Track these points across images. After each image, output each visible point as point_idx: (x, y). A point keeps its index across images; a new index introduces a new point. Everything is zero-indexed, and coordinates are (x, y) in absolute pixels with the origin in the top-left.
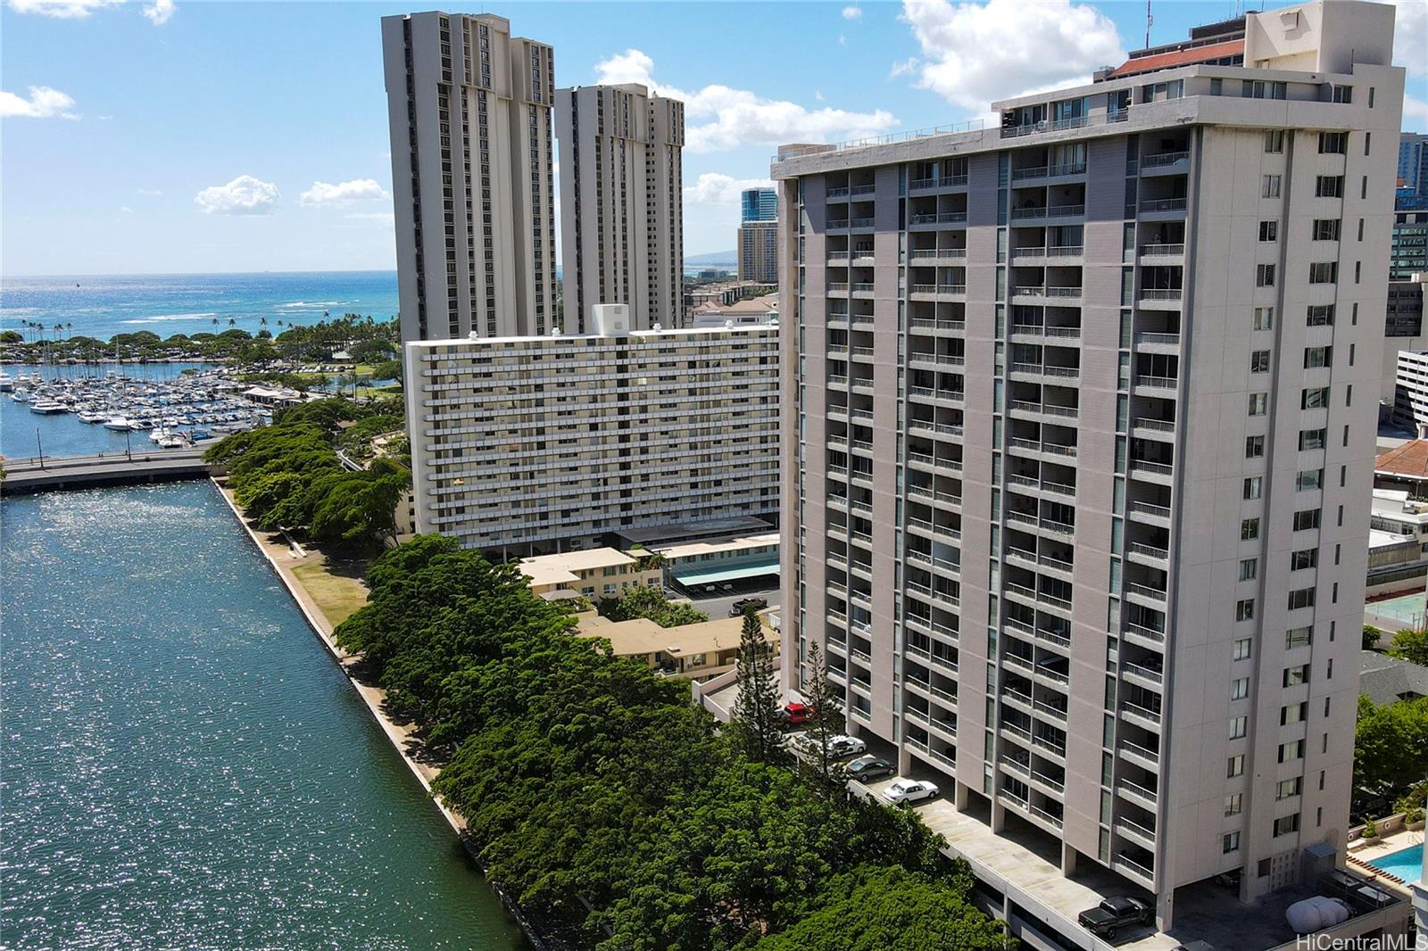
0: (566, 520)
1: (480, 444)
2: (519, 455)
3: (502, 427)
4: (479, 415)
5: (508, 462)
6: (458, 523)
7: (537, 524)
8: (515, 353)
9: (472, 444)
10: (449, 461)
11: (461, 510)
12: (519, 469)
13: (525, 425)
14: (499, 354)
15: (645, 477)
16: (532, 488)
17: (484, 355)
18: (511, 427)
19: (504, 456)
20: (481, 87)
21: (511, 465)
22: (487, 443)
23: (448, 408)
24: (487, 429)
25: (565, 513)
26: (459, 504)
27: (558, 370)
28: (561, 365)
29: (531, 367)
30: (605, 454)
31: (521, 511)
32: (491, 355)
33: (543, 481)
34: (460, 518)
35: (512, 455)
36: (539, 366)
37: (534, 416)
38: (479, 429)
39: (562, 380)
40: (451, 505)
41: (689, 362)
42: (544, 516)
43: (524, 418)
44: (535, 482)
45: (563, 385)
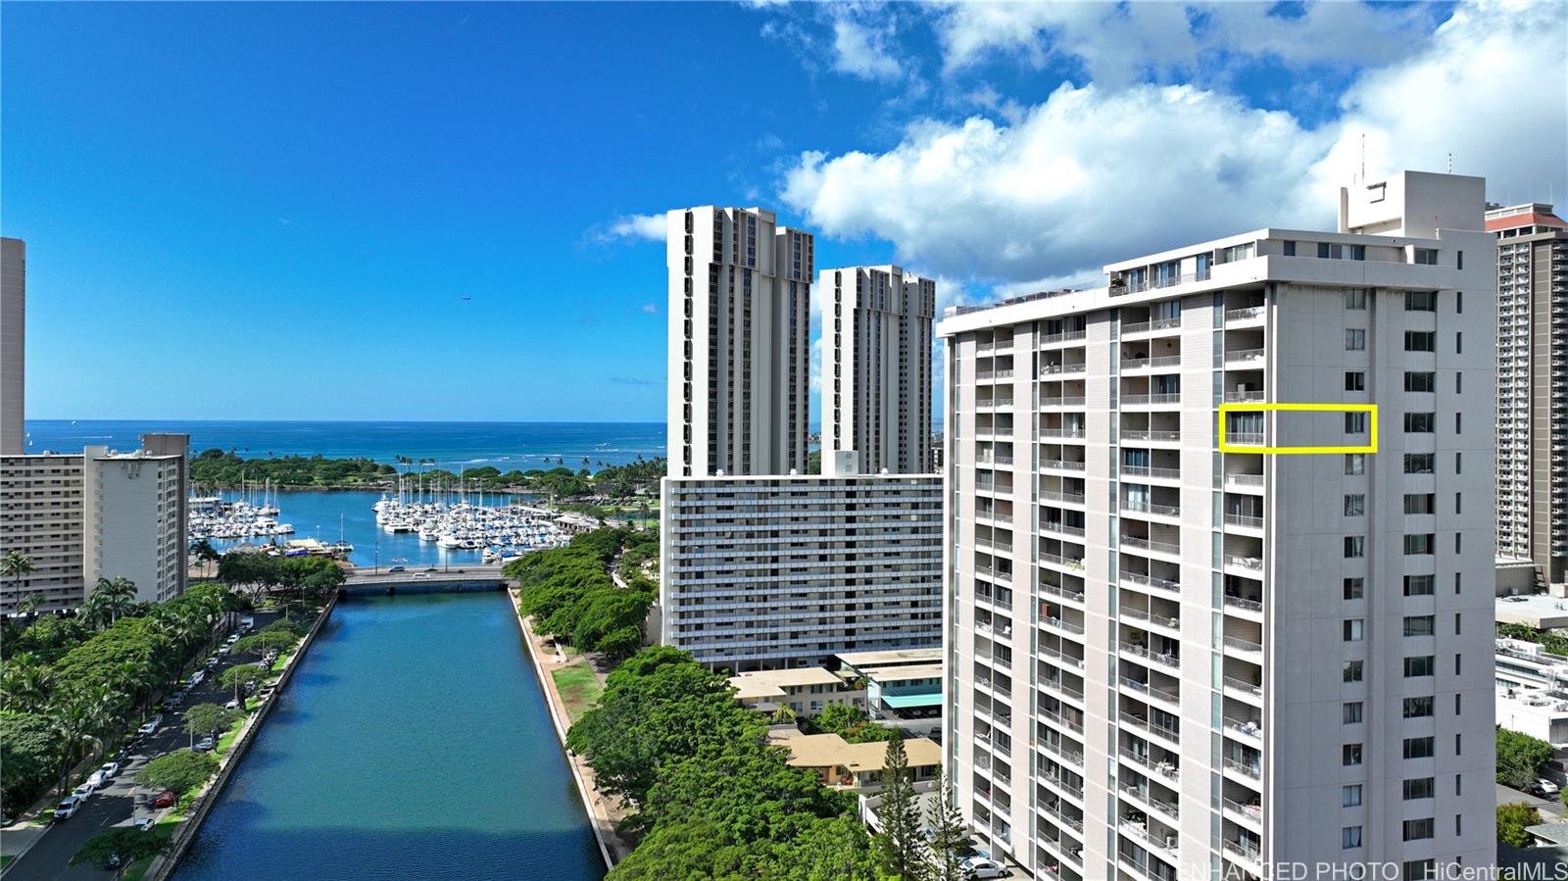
0: (794, 642)
1: (720, 568)
2: (754, 579)
3: (740, 554)
4: (720, 542)
5: (744, 586)
6: (697, 638)
7: (767, 643)
8: (755, 490)
9: (713, 568)
10: (691, 582)
11: (699, 627)
12: (753, 592)
13: (761, 554)
14: (741, 490)
15: (869, 606)
16: (765, 611)
17: (727, 490)
18: (748, 554)
19: (740, 580)
20: (747, 266)
21: (747, 589)
22: (726, 568)
23: (694, 535)
24: (726, 555)
25: (794, 635)
26: (698, 621)
27: (793, 506)
28: (795, 502)
29: (768, 502)
30: (832, 583)
31: (753, 631)
32: (734, 490)
33: (774, 605)
34: (698, 634)
35: (748, 580)
36: (775, 502)
37: (769, 546)
38: (720, 555)
39: (795, 515)
40: (691, 621)
41: (912, 503)
42: (775, 637)
43: (761, 547)
44: (767, 605)
45: (797, 519)
